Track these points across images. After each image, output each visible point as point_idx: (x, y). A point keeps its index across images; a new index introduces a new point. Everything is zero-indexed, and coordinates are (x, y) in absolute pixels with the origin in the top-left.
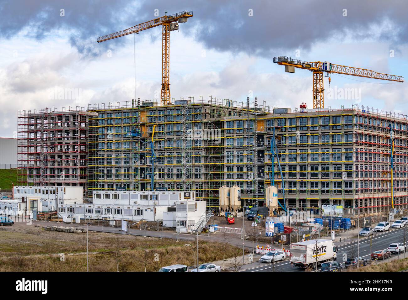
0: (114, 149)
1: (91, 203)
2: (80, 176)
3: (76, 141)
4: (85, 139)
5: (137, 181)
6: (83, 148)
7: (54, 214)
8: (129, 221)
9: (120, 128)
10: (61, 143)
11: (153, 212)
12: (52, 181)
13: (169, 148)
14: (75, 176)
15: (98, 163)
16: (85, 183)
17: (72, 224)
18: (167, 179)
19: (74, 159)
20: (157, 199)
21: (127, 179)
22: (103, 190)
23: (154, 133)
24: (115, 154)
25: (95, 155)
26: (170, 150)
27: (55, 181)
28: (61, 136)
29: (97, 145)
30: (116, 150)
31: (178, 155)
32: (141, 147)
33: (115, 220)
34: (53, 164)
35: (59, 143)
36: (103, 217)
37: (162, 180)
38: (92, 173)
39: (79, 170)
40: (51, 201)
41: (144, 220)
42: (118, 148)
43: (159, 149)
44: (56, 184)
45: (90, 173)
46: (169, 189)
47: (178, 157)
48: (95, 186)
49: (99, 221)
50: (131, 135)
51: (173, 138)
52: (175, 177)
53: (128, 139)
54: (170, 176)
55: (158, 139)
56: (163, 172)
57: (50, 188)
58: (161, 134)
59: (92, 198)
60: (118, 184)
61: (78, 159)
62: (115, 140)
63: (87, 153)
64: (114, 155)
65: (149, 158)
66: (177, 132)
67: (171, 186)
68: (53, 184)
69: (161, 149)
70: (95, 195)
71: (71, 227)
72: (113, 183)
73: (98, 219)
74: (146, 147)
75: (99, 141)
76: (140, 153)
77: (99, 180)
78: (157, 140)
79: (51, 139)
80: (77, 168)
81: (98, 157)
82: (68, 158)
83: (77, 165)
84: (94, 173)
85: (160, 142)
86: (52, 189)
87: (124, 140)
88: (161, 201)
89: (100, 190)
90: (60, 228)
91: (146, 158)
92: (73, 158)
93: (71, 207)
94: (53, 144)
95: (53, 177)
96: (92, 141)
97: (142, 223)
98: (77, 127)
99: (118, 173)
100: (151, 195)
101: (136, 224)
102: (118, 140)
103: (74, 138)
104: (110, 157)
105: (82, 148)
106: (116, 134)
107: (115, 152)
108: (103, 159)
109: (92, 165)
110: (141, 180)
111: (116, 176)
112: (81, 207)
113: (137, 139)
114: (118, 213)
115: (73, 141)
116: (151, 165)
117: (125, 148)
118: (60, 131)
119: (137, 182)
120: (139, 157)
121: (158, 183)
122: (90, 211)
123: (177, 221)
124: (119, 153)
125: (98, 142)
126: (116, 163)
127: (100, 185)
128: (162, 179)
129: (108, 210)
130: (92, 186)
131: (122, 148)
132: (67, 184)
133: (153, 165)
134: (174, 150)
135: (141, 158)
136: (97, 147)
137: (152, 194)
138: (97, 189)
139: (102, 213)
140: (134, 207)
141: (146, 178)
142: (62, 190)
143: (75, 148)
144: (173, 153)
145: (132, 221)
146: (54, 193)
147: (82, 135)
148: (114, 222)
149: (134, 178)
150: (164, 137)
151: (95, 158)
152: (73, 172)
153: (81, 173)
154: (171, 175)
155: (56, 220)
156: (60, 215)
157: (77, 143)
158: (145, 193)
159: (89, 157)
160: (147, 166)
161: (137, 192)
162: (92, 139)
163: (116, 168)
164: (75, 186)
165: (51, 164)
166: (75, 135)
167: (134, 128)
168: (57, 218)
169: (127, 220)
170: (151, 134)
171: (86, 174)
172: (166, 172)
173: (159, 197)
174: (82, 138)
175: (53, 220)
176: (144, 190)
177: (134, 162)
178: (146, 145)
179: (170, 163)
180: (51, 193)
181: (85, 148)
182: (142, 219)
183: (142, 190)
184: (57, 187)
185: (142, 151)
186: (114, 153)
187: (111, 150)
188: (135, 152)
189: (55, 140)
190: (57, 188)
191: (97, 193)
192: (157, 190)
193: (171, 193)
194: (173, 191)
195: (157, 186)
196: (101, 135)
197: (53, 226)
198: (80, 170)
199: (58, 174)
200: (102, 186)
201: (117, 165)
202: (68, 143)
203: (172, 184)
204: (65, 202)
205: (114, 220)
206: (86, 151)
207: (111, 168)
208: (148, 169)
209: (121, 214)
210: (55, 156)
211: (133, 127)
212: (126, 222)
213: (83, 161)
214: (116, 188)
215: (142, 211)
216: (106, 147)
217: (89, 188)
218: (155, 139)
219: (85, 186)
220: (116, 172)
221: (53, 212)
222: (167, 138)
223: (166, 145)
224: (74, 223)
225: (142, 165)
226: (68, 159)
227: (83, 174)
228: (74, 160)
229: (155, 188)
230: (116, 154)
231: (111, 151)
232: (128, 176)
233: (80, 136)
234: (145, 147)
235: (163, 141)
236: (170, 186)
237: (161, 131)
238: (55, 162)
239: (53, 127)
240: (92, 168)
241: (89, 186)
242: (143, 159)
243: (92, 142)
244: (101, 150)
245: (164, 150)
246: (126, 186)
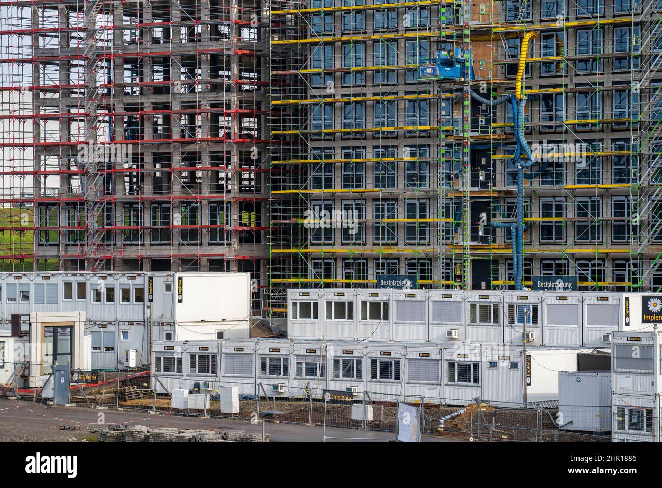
0: (369, 126)
1: (283, 335)
2: (241, 232)
3: (224, 97)
4: (259, 89)
5: (457, 251)
6: (252, 126)
7: (137, 378)
8: (428, 406)
9: (393, 46)
10: (167, 106)
11: (518, 374)
12: (132, 253)
13: (583, 122)
14: (221, 231)
15: (309, 182)
16: (258, 261)
17: (205, 417)
18: (576, 244)
19: (216, 169)
20: (535, 321)
21: (419, 244)
22: (328, 286)
23: (527, 64)
24: (375, 147)
25: (296, 151)
26: (587, 128)
27: (143, 253)
28: (167, 78)
29: (306, 114)
30: (378, 132)
31: (621, 148)
32: (475, 121)
33: (374, 402)
34: (135, 187)
35: (156, 107)
36: (325, 391)
37: (557, 247)
38: (287, 221)
39: (235, 210)
40: (126, 328)
41: (484, 401)
42: (383, 125)
43: (546, 127)
44: (147, 265)
45: (278, 221)
46: (585, 284)
47: (620, 157)
48: (296, 270)
49: (311, 405)
50: (434, 74)
51: (602, 83)
52: (607, 236)
53: (421, 88)
54: (587, 233)
55: (541, 87)
56: (559, 215)
57: (124, 280)
58: (553, 67)
59: (285, 316)
60: (383, 264)
61: (230, 167)
62: (375, 94)
63: (267, 143)
64: (369, 150)
65: (503, 161)
66: (617, 58)
67: (594, 272)
68: (133, 264)
69: (551, 127)
70: (295, 304)
71: (203, 431)
72: (366, 259)
73: (308, 400)
74: (495, 121)
75: (313, 97)
76: (472, 144)
77: (311, 249)
78: (535, 91)
79: (128, 90)
80: (230, 202)
81: (308, 161)
82: (193, 165)
83: (229, 192)
84: (293, 220)
85: (548, 98)
86: (130, 281)
87: (407, 93)
88: (549, 329)
89: (316, 286)
90: (159, 435)
91: (495, 160)
92: (212, 165)
93: (204, 353)
94: (136, 110)
95: (133, 236)
96: (284, 98)
97: (476, 416)
98: (229, 45)
99: (386, 220)
100: (511, 308)
101: (453, 418)
102: (383, 94)
103: (216, 88)
104: (354, 160)
105: (246, 125)
106: (378, 71)
107: (374, 138)
108: (329, 167)
109: (284, 189)
110: (473, 248)
111: (377, 233)
112: (242, 349)
113: (460, 90)
114: (386, 374)
115: (212, 97)
116: (513, 188)
117: (414, 124)
118: (165, 61)
119: (459, 256)
120: (467, 159)
121: (542, 259)
122: (275, 367)
123: (615, 409)
124: (390, 143)
125: (309, 101)
126: (379, 181)
127: (317, 265)
128: (555, 244)
129: (345, 363)
130: (284, 269)
131: (401, 125)
132: (191, 264)
133: (519, 191)
134: (602, 131)
135: (475, 163)
136: (306, 119)
137: (515, 300)
138: (303, 281)
139: (322, 375)
140: (444, 352)
141: (494, 241)
142: (169, 288)
143: (221, 124)
144: (601, 140)
145: (438, 406)
146: (139, 299)
147: (246, 75)
148: (370, 409)
149: (444, 241)
150: (564, 81)
151: (296, 165)
152: (213, 217)
153: (245, 221)
154: (593, 227)
155: (145, 402)
156: (161, 382)
157: (228, 106)
158: (487, 297)
159: (274, 158)
160: (496, 195)
161: (457, 294)
162: (284, 91)
163: (378, 200)
164: (220, 269)
165: (128, 188)
166: (221, 73)
167: (447, 45)
168: (148, 394)
169: (419, 400)
170: (512, 69)
171: (263, 226)
172: (571, 215)
173: (544, 314)
174: (247, 87)
175: (134, 402)
176: (483, 284)
177: (448, 178)
178: (495, 113)
179: (586, 182)
180: (126, 298)
181: (259, 123)
182: (476, 400)
183: (476, 286)
184: (149, 274)
185: (476, 134)
186: (369, 144)
187: (357, 133)
188: (451, 140)
189: (141, 94)
190: (151, 279)
191: (305, 299)
192: (535, 288)
193: (591, 297)
194: (601, 289)
195: (537, 271)
196: (319, 74)
197: (134, 424)
198: (241, 210)
199: (155, 224)
200: (322, 271)
201: (382, 192)
202: (193, 107)
203: (594, 265)
204: (182, 334)
205: (369, 403)
206: (263, 138)
207: (357, 202)
208: (502, 204)
209: (397, 377)
210: (142, 154)
211: (442, 42)
212: (413, 409)
213: (252, 176)
214: (379, 278)
215: (476, 366)
216: (338, 120)
217: (274, 277)
218: (530, 88)
219: (258, 269)
220: (378, 217)
221: (132, 370)
222: (577, 85)
223: (571, 111)
224: (215, 413)
225: (476, 189)
226: (192, 169)
227: (253, 225)
228: (218, 173)
229: (527, 279)
230: (378, 147)
231: (358, 136)
232: (423, 233)
233: (241, 78)
234: (488, 121)
235: (561, 94)
236: (590, 272)
237: (552, 58)
238: (142, 180)
239: (133, 42)
240: (286, 203)
241: (274, 270)
242: (484, 168)
243: (286, 102)
244: (319, 134)
245: (563, 129)
246: (417, 271)
